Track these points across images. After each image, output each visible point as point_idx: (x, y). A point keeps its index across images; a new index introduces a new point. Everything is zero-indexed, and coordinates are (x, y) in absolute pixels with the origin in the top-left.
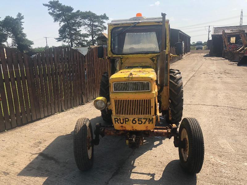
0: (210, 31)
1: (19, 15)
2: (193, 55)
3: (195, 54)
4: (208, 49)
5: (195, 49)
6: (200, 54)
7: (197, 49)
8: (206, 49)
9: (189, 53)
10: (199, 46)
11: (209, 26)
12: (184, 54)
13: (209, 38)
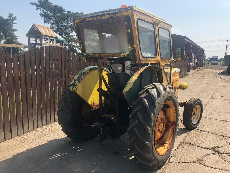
0: (228, 45)
1: (11, 15)
2: (205, 71)
3: (208, 70)
4: (225, 65)
5: (210, 64)
6: (214, 70)
7: (212, 64)
8: (223, 65)
9: (201, 68)
10: (214, 61)
11: (227, 40)
12: (194, 69)
13: (226, 53)
